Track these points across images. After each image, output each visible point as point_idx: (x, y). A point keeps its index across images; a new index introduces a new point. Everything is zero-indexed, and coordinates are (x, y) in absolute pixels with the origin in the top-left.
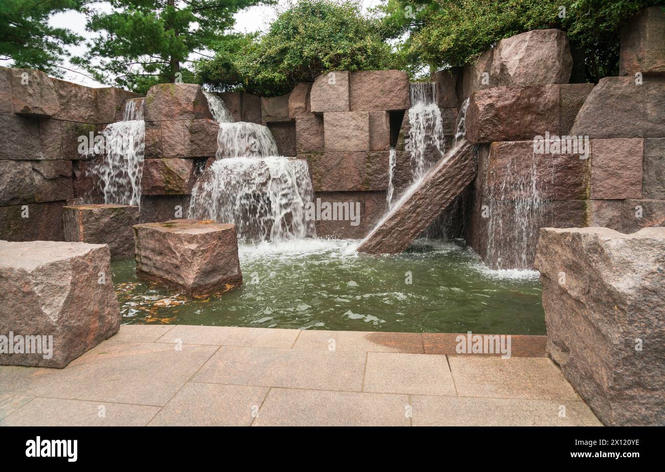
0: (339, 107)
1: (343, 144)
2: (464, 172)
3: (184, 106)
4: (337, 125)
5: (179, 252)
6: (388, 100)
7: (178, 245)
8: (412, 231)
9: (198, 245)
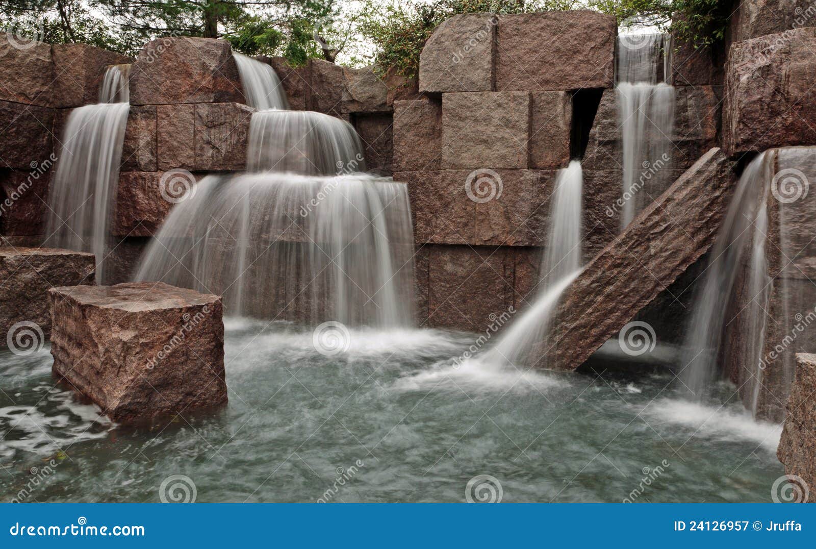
0: (473, 83)
1: (476, 155)
2: (710, 214)
3: (198, 78)
4: (467, 118)
5: (103, 344)
6: (569, 69)
7: (103, 331)
8: (594, 332)
9: (137, 332)
